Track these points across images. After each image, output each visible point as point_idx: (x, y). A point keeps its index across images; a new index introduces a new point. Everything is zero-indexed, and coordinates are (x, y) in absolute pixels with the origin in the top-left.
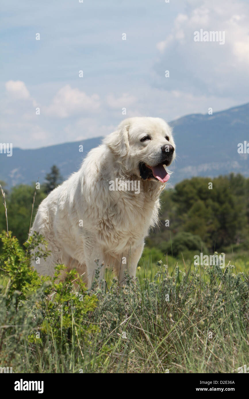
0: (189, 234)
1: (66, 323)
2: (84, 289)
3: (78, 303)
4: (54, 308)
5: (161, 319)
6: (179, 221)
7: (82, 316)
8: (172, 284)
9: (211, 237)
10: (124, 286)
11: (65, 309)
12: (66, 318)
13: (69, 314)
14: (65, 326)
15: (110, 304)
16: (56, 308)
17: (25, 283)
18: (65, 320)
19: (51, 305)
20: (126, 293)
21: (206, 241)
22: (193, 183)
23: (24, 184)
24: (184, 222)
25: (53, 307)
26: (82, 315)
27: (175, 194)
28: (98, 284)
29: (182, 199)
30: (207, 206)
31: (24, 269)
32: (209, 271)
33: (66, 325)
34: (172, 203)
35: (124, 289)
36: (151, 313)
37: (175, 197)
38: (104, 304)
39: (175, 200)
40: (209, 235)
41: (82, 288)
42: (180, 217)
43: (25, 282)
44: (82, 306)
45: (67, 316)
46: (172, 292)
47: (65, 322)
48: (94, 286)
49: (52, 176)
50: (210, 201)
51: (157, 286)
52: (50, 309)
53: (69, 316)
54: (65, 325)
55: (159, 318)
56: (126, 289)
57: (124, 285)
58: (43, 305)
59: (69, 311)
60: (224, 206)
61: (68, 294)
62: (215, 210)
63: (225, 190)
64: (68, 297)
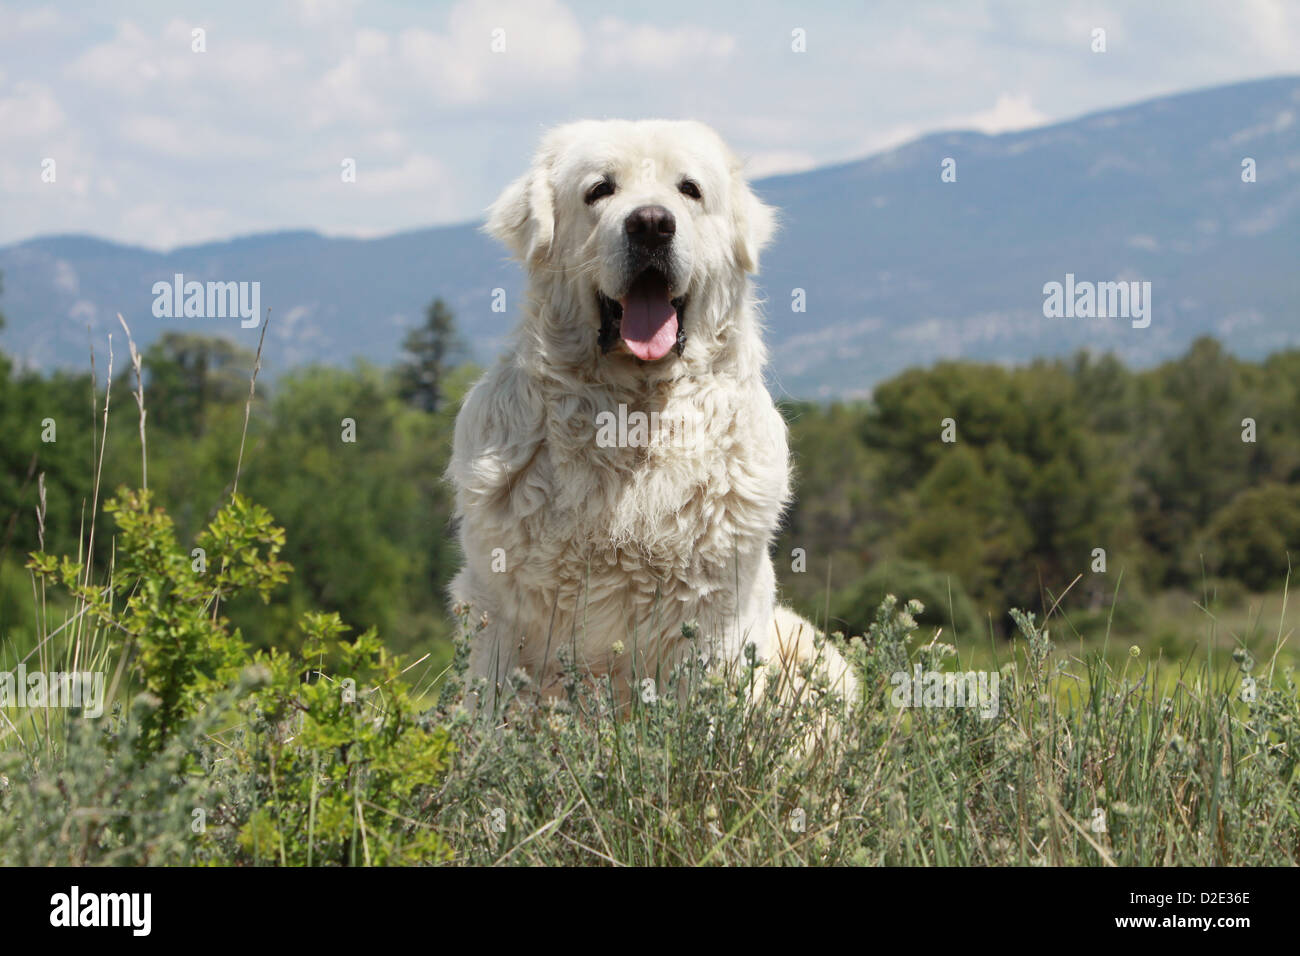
0: (920, 566)
1: (332, 823)
2: (401, 707)
3: (378, 753)
4: (299, 771)
5: (678, 824)
6: (884, 517)
7: (395, 803)
8: (723, 703)
9: (997, 583)
10: (551, 702)
11: (335, 773)
12: (334, 806)
13: (346, 790)
14: (330, 833)
15: (497, 763)
16: (303, 769)
17: (193, 677)
18: (332, 811)
19: (288, 758)
20: (556, 729)
21: (978, 595)
22: (941, 382)
23: (327, 363)
24: (904, 523)
25: (296, 766)
26: (395, 797)
27: (871, 419)
28: (461, 692)
29: (897, 437)
30: (989, 468)
31: (192, 625)
32: (863, 662)
33: (333, 830)
34: (860, 453)
35: (552, 712)
36: (646, 802)
37: (875, 431)
38: (479, 762)
39: (873, 443)
40: (989, 573)
41: (398, 702)
42: (889, 505)
43: (195, 671)
44: (395, 766)
45: (339, 798)
46: (723, 730)
47: (330, 819)
48: (446, 698)
49: (429, 337)
50: (999, 451)
51: (673, 709)
52: (285, 772)
53: (346, 797)
54: (328, 828)
55: (670, 821)
56: (558, 712)
57: (550, 698)
58: (261, 758)
59: (346, 781)
60: (1050, 470)
61: (346, 722)
62: (1017, 483)
63: (1056, 412)
64: (345, 729)
